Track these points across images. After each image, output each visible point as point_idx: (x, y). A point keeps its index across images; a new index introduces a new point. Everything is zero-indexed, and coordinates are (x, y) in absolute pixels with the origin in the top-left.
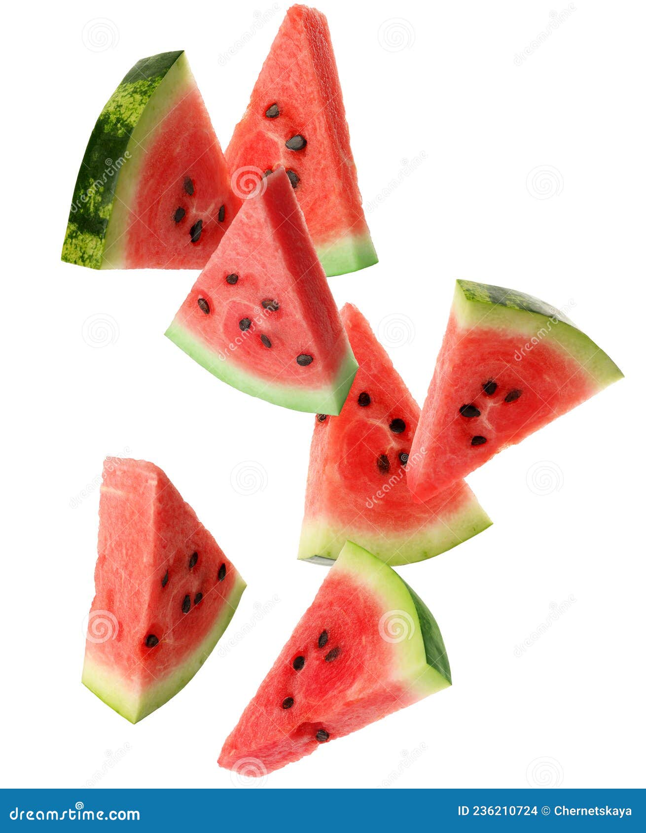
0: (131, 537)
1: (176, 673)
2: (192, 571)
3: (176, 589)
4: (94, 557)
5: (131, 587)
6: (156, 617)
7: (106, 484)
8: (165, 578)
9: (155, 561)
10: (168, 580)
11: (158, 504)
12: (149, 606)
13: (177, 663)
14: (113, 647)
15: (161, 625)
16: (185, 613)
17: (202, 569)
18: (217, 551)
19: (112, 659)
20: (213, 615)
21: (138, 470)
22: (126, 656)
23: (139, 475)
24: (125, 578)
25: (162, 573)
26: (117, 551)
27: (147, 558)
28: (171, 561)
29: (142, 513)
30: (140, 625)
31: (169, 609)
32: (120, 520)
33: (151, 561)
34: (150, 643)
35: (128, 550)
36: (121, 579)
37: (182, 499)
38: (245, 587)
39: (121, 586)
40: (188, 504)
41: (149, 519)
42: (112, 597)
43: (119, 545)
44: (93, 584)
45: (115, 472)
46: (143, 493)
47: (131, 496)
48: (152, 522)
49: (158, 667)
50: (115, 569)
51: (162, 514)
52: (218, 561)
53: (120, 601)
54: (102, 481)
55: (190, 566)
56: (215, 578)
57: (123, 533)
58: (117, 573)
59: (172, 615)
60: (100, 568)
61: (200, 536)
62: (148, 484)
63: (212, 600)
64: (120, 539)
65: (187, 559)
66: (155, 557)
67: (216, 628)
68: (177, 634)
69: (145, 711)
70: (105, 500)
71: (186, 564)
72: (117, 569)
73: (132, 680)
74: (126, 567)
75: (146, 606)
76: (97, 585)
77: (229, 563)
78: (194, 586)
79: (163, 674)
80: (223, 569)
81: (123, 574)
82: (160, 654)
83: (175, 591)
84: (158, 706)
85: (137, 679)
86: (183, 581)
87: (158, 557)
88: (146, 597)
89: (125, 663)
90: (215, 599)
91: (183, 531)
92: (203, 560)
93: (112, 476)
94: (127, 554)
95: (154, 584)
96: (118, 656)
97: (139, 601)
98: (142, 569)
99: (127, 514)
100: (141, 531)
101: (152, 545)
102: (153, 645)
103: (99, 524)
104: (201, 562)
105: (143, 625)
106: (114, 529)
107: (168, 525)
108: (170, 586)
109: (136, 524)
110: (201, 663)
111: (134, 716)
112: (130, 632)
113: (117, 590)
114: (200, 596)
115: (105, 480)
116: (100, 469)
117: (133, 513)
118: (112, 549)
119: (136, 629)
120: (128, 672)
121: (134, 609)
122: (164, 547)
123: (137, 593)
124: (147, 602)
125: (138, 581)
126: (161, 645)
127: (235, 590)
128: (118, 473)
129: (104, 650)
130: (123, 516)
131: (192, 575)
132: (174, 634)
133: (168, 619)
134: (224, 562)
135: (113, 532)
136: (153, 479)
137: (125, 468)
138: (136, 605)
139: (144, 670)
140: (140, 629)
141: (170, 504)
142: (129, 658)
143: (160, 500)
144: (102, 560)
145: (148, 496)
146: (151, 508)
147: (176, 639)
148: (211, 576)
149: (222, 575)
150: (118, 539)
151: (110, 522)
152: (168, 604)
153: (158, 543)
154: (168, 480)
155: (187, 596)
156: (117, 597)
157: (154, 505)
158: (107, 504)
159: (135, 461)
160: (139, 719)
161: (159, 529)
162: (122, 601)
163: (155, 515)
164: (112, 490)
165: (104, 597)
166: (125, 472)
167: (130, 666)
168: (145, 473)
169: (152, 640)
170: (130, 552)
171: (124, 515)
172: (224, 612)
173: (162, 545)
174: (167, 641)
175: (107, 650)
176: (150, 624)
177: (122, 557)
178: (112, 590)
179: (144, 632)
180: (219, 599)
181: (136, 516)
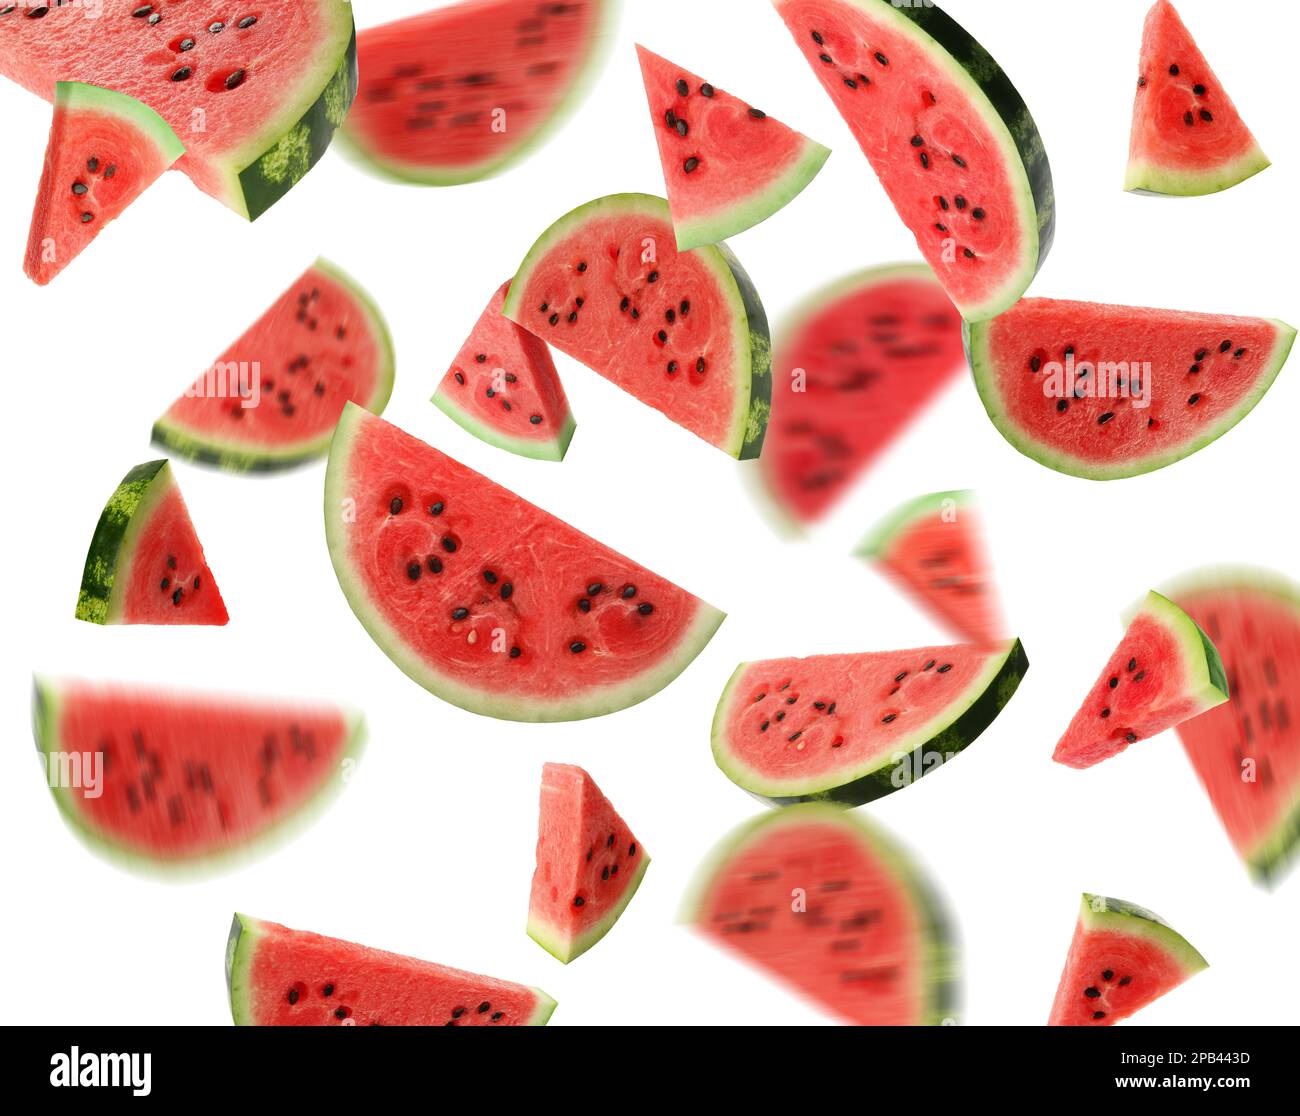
0: (563, 824)
1: (598, 926)
2: (609, 849)
3: (598, 863)
4: (535, 838)
5: (564, 861)
6: (582, 883)
7: (544, 783)
8: (589, 854)
9: (582, 841)
10: (591, 856)
11: (584, 798)
12: (577, 876)
13: (599, 918)
14: (550, 906)
15: (587, 889)
16: (604, 881)
17: (618, 847)
18: (629, 834)
19: (549, 915)
20: (626, 882)
21: (569, 773)
22: (559, 913)
23: (570, 776)
24: (559, 854)
25: (587, 849)
26: (553, 833)
27: (575, 839)
28: (594, 841)
29: (571, 804)
30: (570, 890)
31: (592, 877)
32: (555, 810)
33: (579, 841)
34: (578, 903)
36: (556, 855)
37: (602, 794)
38: (650, 860)
39: (556, 860)
40: (606, 798)
41: (577, 809)
42: (549, 869)
43: (554, 829)
44: (535, 858)
45: (552, 774)
46: (573, 790)
47: (564, 792)
48: (579, 812)
49: (584, 922)
50: (551, 847)
51: (587, 805)
52: (629, 841)
53: (555, 872)
54: (540, 780)
55: (608, 844)
56: (627, 854)
57: (557, 820)
58: (552, 851)
59: (595, 882)
60: (540, 846)
61: (616, 822)
62: (576, 783)
63: (625, 871)
64: (555, 824)
65: (606, 840)
66: (581, 837)
67: (628, 892)
68: (599, 896)
69: (575, 954)
70: (544, 795)
71: (605, 843)
72: (553, 847)
73: (564, 931)
74: (559, 845)
75: (575, 875)
76: (538, 860)
77: (638, 842)
78: (611, 860)
79: (587, 926)
80: (634, 848)
81: (558, 851)
82: (585, 912)
83: (597, 864)
84: (584, 951)
85: (568, 930)
86: (603, 856)
87: (584, 838)
88: (575, 868)
89: (559, 918)
90: (627, 870)
91: (603, 818)
93: (549, 777)
94: (560, 836)
95: (581, 858)
96: (554, 914)
97: (569, 872)
98: (572, 847)
99: (561, 805)
100: (573, 819)
101: (580, 829)
102: (581, 905)
103: (539, 813)
104: (617, 841)
105: (573, 890)
106: (550, 817)
107: (592, 814)
108: (593, 860)
109: (567, 813)
110: (617, 918)
111: (566, 959)
112: (563, 894)
113: (553, 863)
114: (616, 869)
115: (544, 780)
116: (540, 771)
117: (565, 805)
118: (549, 832)
119: (567, 893)
120: (561, 926)
121: (566, 878)
122: (589, 831)
123: (568, 866)
124: (576, 872)
125: (569, 857)
126: (587, 905)
127: (642, 863)
128: (554, 774)
129: (543, 909)
130: (558, 807)
131: (610, 852)
132: (596, 896)
133: (591, 885)
134: (634, 842)
135: (550, 819)
136: (580, 779)
137: (559, 771)
138: (568, 874)
139: (573, 924)
140: (570, 893)
141: (593, 798)
142: (562, 915)
143: (586, 795)
144: (542, 840)
145: (576, 792)
146: (579, 801)
147: (598, 901)
148: (624, 852)
149: (632, 851)
150: (553, 824)
151: (548, 811)
152: (591, 874)
153: (584, 827)
154: (592, 780)
155: (606, 868)
156: (553, 869)
157: (581, 799)
158: (545, 797)
159: (567, 765)
160: (570, 960)
161: (585, 817)
162: (557, 873)
163: (581, 806)
164: (549, 787)
165: (543, 869)
166: (559, 774)
167: (562, 920)
168: (575, 775)
169: (579, 901)
170: (562, 834)
172: (633, 881)
173: (587, 829)
174: (591, 901)
175: (546, 908)
176: (578, 889)
177: (557, 838)
178: (549, 863)
179: (574, 895)
180: (632, 868)
181: (567, 807)
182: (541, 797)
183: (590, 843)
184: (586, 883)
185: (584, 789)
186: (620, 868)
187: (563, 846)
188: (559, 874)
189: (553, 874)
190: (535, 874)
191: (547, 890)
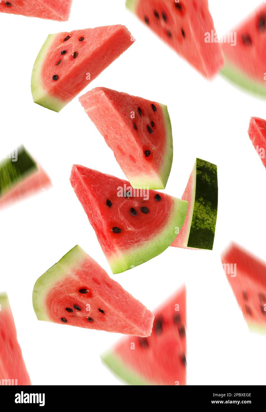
0: (110, 121)
1: (166, 158)
2: (142, 116)
3: (142, 127)
4: (102, 138)
5: (124, 139)
6: (142, 143)
7: (86, 108)
8: (134, 126)
9: (126, 123)
10: (136, 126)
11: (111, 101)
12: (137, 141)
13: (163, 154)
14: (135, 166)
15: (146, 144)
16: (152, 134)
17: (146, 112)
18: (146, 101)
19: (138, 171)
20: (163, 126)
21: (94, 94)
22: (142, 166)
23: (95, 95)
24: (120, 137)
25: (132, 125)
26: (109, 129)
27: (122, 124)
29: (107, 109)
30: (138, 151)
31: (145, 137)
32: (101, 118)
33: (125, 124)
34: (147, 154)
35: (113, 126)
36: (118, 139)
37: (118, 92)
38: (166, 107)
39: (120, 142)
40: (122, 92)
41: (112, 109)
42: (120, 148)
43: (108, 127)
44: (109, 149)
45: (86, 101)
46: (102, 101)
47: (99, 105)
48: (113, 109)
49: (157, 162)
50: (113, 137)
51: (115, 103)
52: (149, 105)
53: (124, 147)
54: (83, 108)
55: (140, 114)
56: (153, 112)
57: (106, 121)
58: (115, 138)
59: (148, 138)
60: (108, 141)
61: (136, 101)
62: (102, 96)
63: (158, 121)
64: (107, 124)
65: (138, 113)
67: (167, 130)
68: (155, 143)
69: (165, 181)
70: (90, 114)
72: (114, 136)
73: (151, 173)
74: (117, 133)
75: (135, 142)
76: (111, 148)
77: (154, 102)
78: (147, 121)
79: (161, 162)
80: (154, 107)
81: (118, 136)
82: (154, 156)
83: (142, 128)
84: (168, 176)
85: (153, 172)
86: (142, 122)
87: (126, 120)
88: (133, 139)
89: (144, 169)
90: (159, 120)
91: (127, 104)
92: (143, 108)
93: (86, 104)
94: (113, 128)
95: (132, 131)
96: (139, 169)
97: (131, 142)
98: (124, 129)
99: (102, 113)
100: (113, 115)
101: (120, 118)
102: (149, 154)
103: (95, 125)
104: (143, 110)
105: (140, 150)
106: (101, 122)
107: (121, 106)
108: (139, 127)
109: (108, 114)
110: (172, 147)
111: (162, 186)
112: (137, 156)
113: (120, 144)
114: (153, 124)
115: (85, 107)
116: (80, 104)
117: (104, 111)
118: (107, 130)
119: (138, 153)
120: (147, 172)
121: (132, 146)
122: (125, 115)
123: (128, 140)
124: (135, 140)
125: (125, 135)
126: (152, 152)
127: (164, 111)
129: (132, 170)
131: (144, 117)
132: (154, 144)
133: (147, 141)
134: (151, 104)
135: (102, 124)
136: (102, 93)
137: (88, 97)
138: (132, 144)
139: (153, 166)
140: (139, 153)
141: (115, 97)
142: (144, 166)
143: (110, 98)
144: (106, 137)
145: (104, 100)
146: (109, 104)
147: (156, 146)
148: (151, 112)
149: (155, 109)
150: (106, 125)
151: (98, 121)
152: (143, 135)
153: (122, 115)
154: (108, 89)
155: (148, 127)
156: (122, 147)
157: (110, 102)
159: (90, 91)
160: (165, 185)
161: (118, 110)
163: (112, 106)
164: (90, 109)
165: (117, 150)
166: (89, 98)
167: (146, 169)
168: (98, 93)
169: (147, 153)
170: (114, 126)
171: (101, 114)
172: (166, 122)
174: (153, 149)
175: (133, 169)
176: (142, 148)
177: (113, 130)
178: (118, 146)
179: (142, 152)
180: (160, 117)
181: (106, 112)
182: (89, 116)
183: (130, 121)
184: (144, 142)
185: (108, 97)
186: (155, 122)
187: (119, 132)
188: (127, 147)
189: (124, 149)
190: (115, 156)
191: (127, 160)
